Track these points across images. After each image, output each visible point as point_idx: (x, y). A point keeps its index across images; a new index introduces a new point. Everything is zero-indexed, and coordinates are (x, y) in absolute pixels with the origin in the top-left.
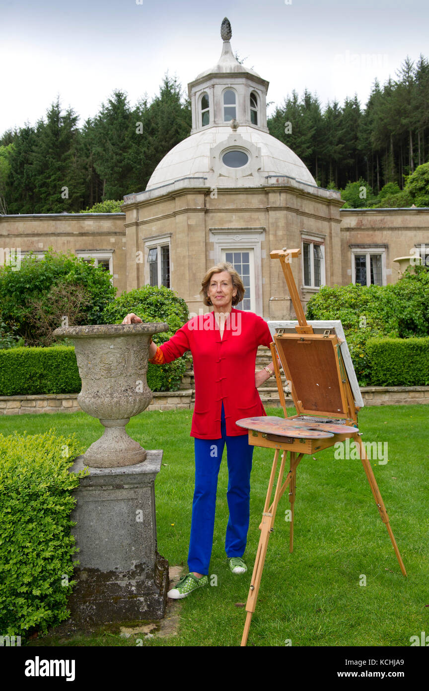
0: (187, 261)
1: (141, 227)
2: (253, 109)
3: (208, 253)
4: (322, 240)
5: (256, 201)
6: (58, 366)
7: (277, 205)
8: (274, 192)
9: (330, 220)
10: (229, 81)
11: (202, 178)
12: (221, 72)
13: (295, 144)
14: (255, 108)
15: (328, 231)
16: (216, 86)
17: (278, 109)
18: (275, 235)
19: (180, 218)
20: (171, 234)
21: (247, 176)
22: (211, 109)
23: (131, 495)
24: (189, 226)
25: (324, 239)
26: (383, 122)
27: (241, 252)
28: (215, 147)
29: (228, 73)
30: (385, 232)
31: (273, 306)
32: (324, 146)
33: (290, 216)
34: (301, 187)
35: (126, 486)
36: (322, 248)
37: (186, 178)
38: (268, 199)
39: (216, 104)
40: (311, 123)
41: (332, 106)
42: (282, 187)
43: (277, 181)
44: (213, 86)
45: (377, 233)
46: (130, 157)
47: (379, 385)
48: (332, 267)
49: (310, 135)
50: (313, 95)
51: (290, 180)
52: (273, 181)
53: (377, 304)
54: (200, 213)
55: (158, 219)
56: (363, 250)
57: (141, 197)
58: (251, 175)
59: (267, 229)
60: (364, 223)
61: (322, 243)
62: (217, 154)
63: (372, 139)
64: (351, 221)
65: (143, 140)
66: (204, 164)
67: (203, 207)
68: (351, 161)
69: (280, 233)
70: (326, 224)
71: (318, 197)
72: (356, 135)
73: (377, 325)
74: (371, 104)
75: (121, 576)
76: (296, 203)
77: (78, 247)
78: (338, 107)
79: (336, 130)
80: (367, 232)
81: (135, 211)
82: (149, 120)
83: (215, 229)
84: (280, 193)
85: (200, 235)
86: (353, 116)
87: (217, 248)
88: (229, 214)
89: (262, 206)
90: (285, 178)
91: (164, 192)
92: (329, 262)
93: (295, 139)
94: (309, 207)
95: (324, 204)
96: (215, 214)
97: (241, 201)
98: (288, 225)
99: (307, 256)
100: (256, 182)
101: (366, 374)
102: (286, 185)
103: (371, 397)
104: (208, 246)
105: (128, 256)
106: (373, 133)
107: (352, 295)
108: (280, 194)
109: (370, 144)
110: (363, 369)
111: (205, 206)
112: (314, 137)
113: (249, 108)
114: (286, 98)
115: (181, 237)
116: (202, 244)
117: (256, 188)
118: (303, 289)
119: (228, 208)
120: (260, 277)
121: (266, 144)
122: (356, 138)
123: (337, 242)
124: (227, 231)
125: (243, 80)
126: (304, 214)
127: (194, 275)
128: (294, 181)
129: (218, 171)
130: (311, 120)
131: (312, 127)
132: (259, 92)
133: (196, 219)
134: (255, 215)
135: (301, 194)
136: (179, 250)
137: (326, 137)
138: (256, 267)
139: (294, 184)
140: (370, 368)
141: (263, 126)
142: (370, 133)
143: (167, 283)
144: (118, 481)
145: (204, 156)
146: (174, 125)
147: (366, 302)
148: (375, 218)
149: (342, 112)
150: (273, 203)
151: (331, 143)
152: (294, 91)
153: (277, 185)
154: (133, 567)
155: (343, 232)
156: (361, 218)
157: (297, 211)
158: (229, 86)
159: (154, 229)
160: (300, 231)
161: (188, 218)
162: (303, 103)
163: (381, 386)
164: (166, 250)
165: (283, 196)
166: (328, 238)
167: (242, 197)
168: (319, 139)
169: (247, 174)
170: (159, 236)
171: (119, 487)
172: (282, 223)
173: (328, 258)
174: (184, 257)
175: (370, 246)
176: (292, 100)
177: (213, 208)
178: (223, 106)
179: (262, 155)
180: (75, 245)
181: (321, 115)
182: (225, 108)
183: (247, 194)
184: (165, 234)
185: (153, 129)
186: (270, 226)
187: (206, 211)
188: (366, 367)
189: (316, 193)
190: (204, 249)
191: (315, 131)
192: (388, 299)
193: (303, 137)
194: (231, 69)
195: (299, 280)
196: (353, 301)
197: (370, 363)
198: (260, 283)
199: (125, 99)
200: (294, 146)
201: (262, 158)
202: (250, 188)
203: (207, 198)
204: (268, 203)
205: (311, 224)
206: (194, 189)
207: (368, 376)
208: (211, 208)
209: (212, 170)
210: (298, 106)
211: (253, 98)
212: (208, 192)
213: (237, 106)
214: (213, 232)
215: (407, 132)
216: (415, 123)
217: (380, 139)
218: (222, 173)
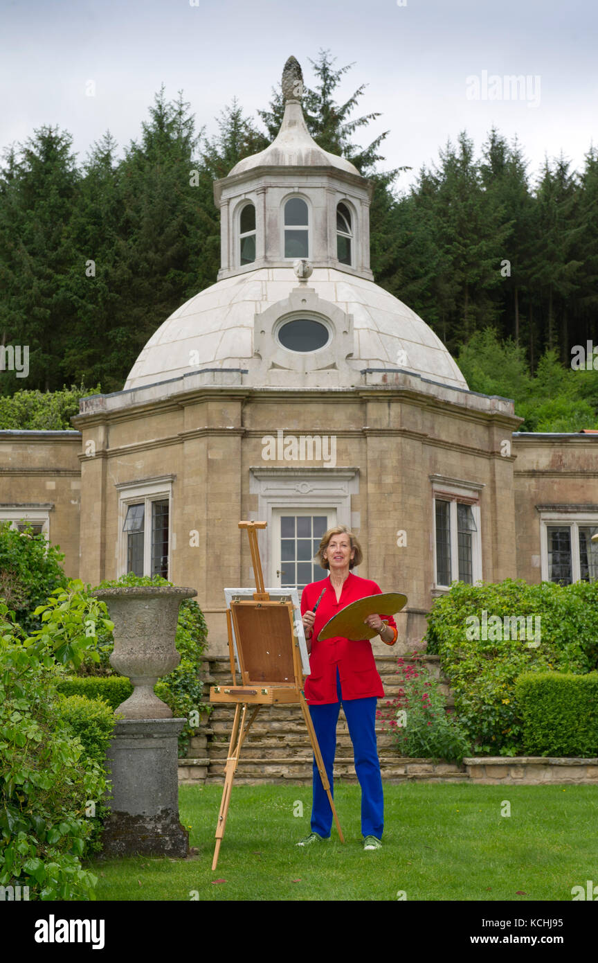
1: (112, 461)
2: (343, 234)
3: (245, 516)
4: (476, 495)
5: (342, 417)
7: (384, 426)
8: (377, 400)
9: (490, 455)
10: (295, 181)
11: (237, 370)
12: (281, 164)
13: (464, 257)
14: (347, 232)
15: (488, 476)
16: (270, 189)
17: (427, 174)
18: (379, 483)
19: (192, 447)
20: (173, 477)
21: (327, 368)
22: (259, 232)
23: (160, 743)
24: (210, 463)
25: (480, 492)
27: (312, 514)
28: (265, 312)
29: (294, 167)
32: (534, 264)
33: (408, 448)
34: (433, 390)
35: (156, 736)
36: (476, 510)
37: (207, 370)
38: (365, 413)
39: (270, 225)
40: (502, 211)
42: (392, 391)
43: (384, 379)
44: (264, 190)
45: (594, 482)
46: (72, 284)
47: (538, 754)
48: (495, 550)
49: (500, 238)
50: (509, 145)
51: (410, 377)
52: (376, 379)
54: (232, 439)
55: (148, 447)
56: (565, 516)
57: (115, 402)
58: (334, 366)
59: (363, 471)
60: (565, 460)
61: (475, 501)
62: (269, 325)
64: (540, 457)
66: (244, 341)
67: (238, 426)
69: (389, 480)
70: (483, 463)
71: (466, 409)
75: (148, 819)
76: (420, 421)
79: (563, 227)
80: (571, 481)
81: (101, 430)
82: (119, 202)
83: (261, 470)
84: (389, 402)
85: (230, 481)
87: (264, 506)
89: (353, 428)
90: (399, 374)
91: (162, 393)
92: (489, 538)
93: (465, 246)
94: (448, 430)
95: (480, 424)
96: (261, 440)
97: (313, 415)
98: (404, 465)
99: (445, 524)
100: (342, 381)
101: (513, 735)
102: (401, 387)
103: (521, 775)
104: (246, 503)
105: (83, 518)
107: (506, 599)
108: (389, 406)
110: (508, 726)
111: (242, 425)
113: (334, 232)
114: (444, 150)
115: (193, 482)
116: (235, 499)
117: (343, 392)
118: (434, 591)
119: (287, 429)
121: (365, 306)
123: (506, 498)
124: (283, 474)
125: (324, 181)
126: (436, 443)
127: (218, 558)
128: (418, 380)
129: (268, 360)
130: (503, 202)
131: (506, 220)
132: (356, 203)
133: (224, 448)
134: (340, 443)
135: (433, 405)
136: (189, 509)
137: (539, 243)
139: (418, 386)
140: (521, 723)
141: (363, 268)
143: (162, 572)
144: (148, 730)
145: (242, 326)
146: (177, 214)
148: (587, 452)
149: (578, 183)
150: (376, 421)
151: (551, 257)
152: (463, 135)
153: (382, 388)
154: (159, 812)
155: (522, 480)
156: (558, 451)
157: (422, 438)
158: (296, 190)
159: (139, 465)
160: (430, 477)
161: (209, 448)
162: (487, 163)
163: (540, 756)
164: (161, 509)
165: (396, 408)
166: (487, 491)
167: (316, 409)
168: (521, 247)
169: (326, 365)
170: (148, 480)
171: (149, 736)
172: (392, 461)
173: (489, 530)
175: (578, 509)
176: (457, 156)
177: (258, 429)
178: (283, 228)
179: (356, 325)
181: (529, 190)
182: (288, 233)
183: (325, 403)
184: (162, 477)
185: (127, 221)
186: (369, 465)
187: (245, 435)
188: (513, 723)
189: (462, 401)
190: (238, 508)
191: (513, 230)
193: (483, 242)
194: (300, 157)
195: (425, 573)
197: (521, 715)
200: (463, 263)
201: (355, 332)
202: (331, 392)
203: (248, 410)
204: (365, 421)
205: (452, 462)
206: (222, 391)
207: (518, 738)
208: (253, 429)
209: (258, 355)
210: (474, 170)
211: (343, 214)
212: (248, 398)
213: (311, 228)
214: (257, 474)
218: (278, 363)
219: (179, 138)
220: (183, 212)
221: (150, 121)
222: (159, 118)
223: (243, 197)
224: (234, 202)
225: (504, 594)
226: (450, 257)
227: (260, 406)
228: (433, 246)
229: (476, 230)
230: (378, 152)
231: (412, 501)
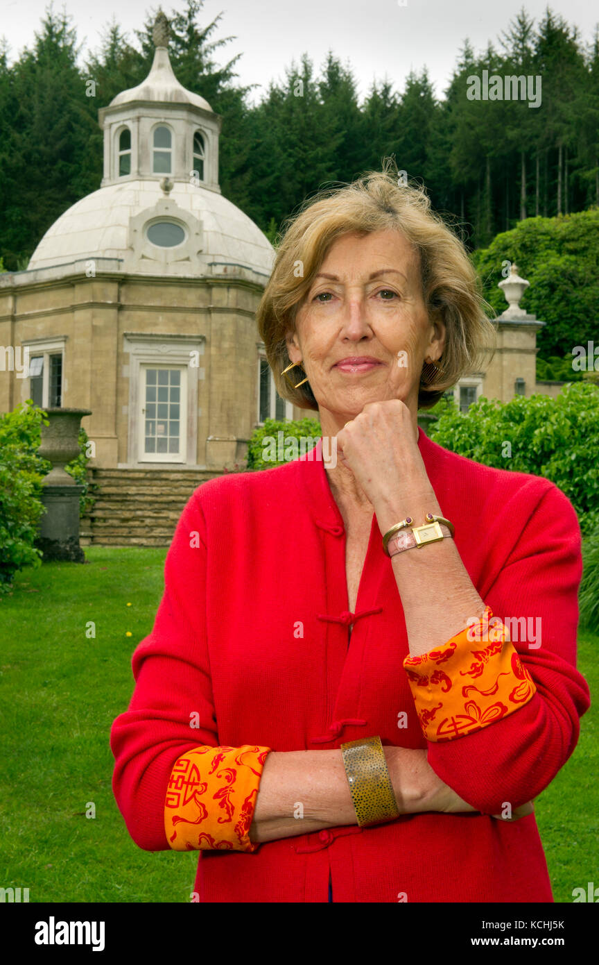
0: (88, 378)
1: (19, 323)
2: (198, 156)
3: (120, 368)
5: (193, 297)
7: (224, 304)
8: (219, 286)
10: (162, 114)
11: (116, 259)
12: (151, 99)
13: (303, 160)
14: (200, 153)
16: (142, 119)
17: (274, 87)
18: (219, 348)
19: (80, 315)
20: (66, 337)
21: (183, 260)
22: (133, 151)
23: (69, 499)
24: (94, 328)
26: (472, 132)
27: (169, 369)
28: (138, 216)
29: (161, 102)
31: (212, 449)
33: (241, 322)
37: (93, 258)
38: (211, 295)
39: (142, 147)
40: (335, 123)
41: (380, 88)
42: (231, 280)
43: (225, 270)
44: (138, 119)
49: (333, 145)
50: (343, 65)
51: (244, 270)
52: (219, 270)
54: (111, 310)
55: (48, 314)
58: (188, 259)
59: (208, 338)
62: (140, 226)
63: (453, 162)
66: (122, 236)
67: (116, 301)
69: (226, 345)
75: (61, 542)
76: (251, 302)
78: (391, 94)
79: (386, 139)
81: (10, 299)
82: (14, 100)
83: (132, 335)
84: (229, 288)
85: (109, 342)
86: (419, 113)
87: (134, 361)
88: (153, 314)
89: (201, 305)
90: (237, 267)
91: (58, 274)
93: (305, 151)
96: (132, 313)
97: (172, 295)
98: (238, 335)
100: (194, 270)
102: (238, 277)
104: (121, 358)
106: (455, 150)
108: (228, 291)
109: (448, 170)
111: (119, 300)
112: (341, 150)
113: (191, 155)
114: (289, 67)
115: (81, 342)
116: (112, 356)
117: (195, 279)
118: (256, 426)
119: (152, 304)
120: (195, 407)
121: (213, 213)
124: (149, 338)
125: (183, 114)
127: (99, 398)
128: (250, 272)
129: (139, 252)
130: (336, 115)
131: (339, 130)
132: (208, 132)
133: (105, 317)
134: (191, 317)
135: (259, 290)
136: (77, 362)
138: (190, 392)
139: (250, 276)
141: (212, 183)
142: (450, 149)
144: (61, 491)
145: (119, 225)
149: (399, 101)
150: (218, 301)
152: (305, 56)
153: (223, 277)
154: (68, 538)
157: (252, 315)
158: (163, 120)
159: (40, 327)
160: (257, 344)
161: (94, 316)
164: (56, 361)
165: (233, 293)
167: (174, 291)
168: (349, 154)
169: (182, 258)
170: (48, 338)
171: (62, 495)
172: (229, 331)
174: (85, 372)
176: (300, 73)
177: (131, 303)
178: (152, 149)
179: (205, 229)
181: (359, 106)
182: (156, 154)
183: (182, 286)
184: (57, 337)
185: (21, 117)
186: (212, 334)
187: (120, 308)
190: (114, 362)
191: (343, 140)
193: (319, 149)
194: (166, 95)
195: (251, 413)
198: (195, 415)
200: (302, 165)
201: (205, 234)
202: (185, 279)
203: (123, 289)
204: (211, 301)
206: (103, 274)
208: (127, 303)
209: (131, 248)
210: (312, 85)
211: (199, 140)
212: (124, 281)
213: (174, 150)
214: (131, 338)
215: (516, 155)
216: (531, 139)
217: (466, 162)
218: (147, 255)
219: (65, 46)
220: (70, 112)
221: (41, 30)
222: (49, 28)
223: (121, 124)
224: (115, 127)
225: (301, 428)
226: (292, 160)
227: (132, 286)
228: (278, 149)
229: (313, 138)
230: (233, 70)
231: (242, 361)
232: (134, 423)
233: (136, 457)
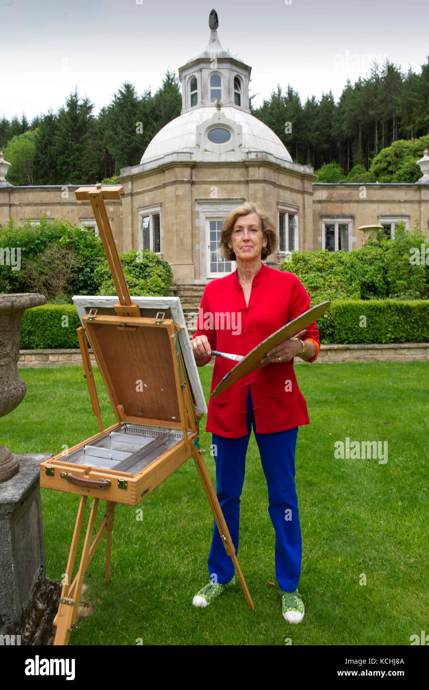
0: (175, 228)
1: (135, 197)
2: (237, 91)
3: (193, 221)
4: (296, 211)
5: (237, 175)
6: (44, 324)
7: (256, 178)
8: (253, 166)
9: (304, 192)
11: (189, 153)
14: (238, 90)
15: (301, 202)
16: (203, 70)
19: (169, 190)
20: (161, 203)
21: (230, 151)
22: (199, 91)
24: (177, 196)
25: (298, 209)
26: (353, 114)
28: (202, 125)
30: (352, 205)
32: (303, 133)
33: (267, 189)
34: (278, 162)
36: (296, 218)
37: (174, 153)
38: (248, 172)
39: (204, 87)
40: (292, 113)
41: (310, 98)
42: (260, 162)
43: (257, 156)
44: (201, 70)
45: (345, 205)
46: (138, 140)
47: (342, 343)
48: (304, 235)
51: (268, 155)
52: (252, 156)
53: (341, 268)
54: (187, 185)
55: (150, 190)
56: (332, 220)
57: (135, 170)
58: (233, 150)
59: (246, 198)
60: (333, 195)
61: (296, 213)
62: (203, 131)
63: (344, 127)
64: (322, 194)
65: (148, 125)
66: (192, 140)
67: (190, 179)
68: (326, 146)
70: (300, 196)
71: (293, 171)
72: (330, 124)
73: (341, 288)
74: (344, 97)
76: (273, 176)
77: (81, 215)
78: (315, 100)
79: (314, 120)
80: (336, 205)
81: (130, 183)
82: (154, 108)
83: (200, 199)
84: (259, 167)
85: (186, 205)
86: (328, 108)
87: (202, 216)
88: (212, 186)
89: (242, 179)
90: (264, 154)
91: (155, 165)
92: (302, 230)
94: (285, 180)
95: (299, 178)
96: (200, 186)
97: (224, 174)
98: (265, 196)
99: (283, 224)
100: (237, 157)
101: (329, 333)
102: (264, 160)
103: (334, 354)
104: (194, 215)
105: (124, 223)
106: (345, 122)
107: (320, 260)
108: (259, 169)
109: (342, 132)
110: (327, 329)
111: (191, 178)
113: (233, 90)
115: (169, 205)
116: (189, 213)
117: (238, 163)
118: (278, 254)
119: (212, 180)
121: (247, 123)
122: (331, 127)
123: (309, 212)
124: (210, 201)
125: (227, 65)
126: (280, 186)
127: (181, 240)
128: (272, 157)
129: (203, 147)
130: (292, 110)
131: (294, 116)
132: (243, 77)
133: (183, 189)
134: (237, 187)
135: (278, 168)
136: (168, 218)
137: (305, 125)
139: (272, 159)
140: (332, 327)
141: (246, 107)
142: (342, 123)
143: (157, 248)
145: (191, 133)
147: (332, 266)
148: (343, 191)
149: (319, 104)
150: (253, 176)
151: (309, 130)
152: (279, 85)
153: (256, 160)
155: (315, 204)
156: (331, 191)
157: (274, 184)
158: (216, 70)
159: (146, 199)
160: (277, 202)
161: (176, 189)
163: (343, 344)
164: (156, 218)
165: (262, 170)
166: (301, 209)
167: (225, 170)
168: (299, 127)
169: (230, 150)
170: (150, 205)
172: (260, 195)
173: (302, 227)
174: (172, 224)
175: (338, 217)
176: (277, 92)
177: (199, 180)
178: (210, 88)
179: (243, 132)
180: (78, 214)
182: (212, 91)
183: (229, 168)
184: (157, 204)
185: (157, 116)
186: (249, 197)
187: (193, 183)
188: (329, 326)
189: (291, 167)
190: (190, 217)
191: (296, 120)
192: (352, 264)
194: (217, 54)
196: (321, 265)
197: (333, 323)
199: (133, 90)
201: (243, 135)
202: (232, 162)
203: (194, 172)
204: (248, 176)
205: (287, 196)
206: (181, 162)
207: (331, 335)
208: (197, 180)
209: (198, 145)
210: (282, 98)
211: (237, 82)
212: (194, 166)
213: (223, 88)
214: (199, 201)
215: (373, 122)
216: (380, 115)
217: (350, 127)
218: (207, 149)
219: (175, 84)
221: (165, 78)
222: (168, 77)
223: (191, 75)
224: (187, 78)
227: (200, 169)
232: (203, 255)
233: (205, 275)
